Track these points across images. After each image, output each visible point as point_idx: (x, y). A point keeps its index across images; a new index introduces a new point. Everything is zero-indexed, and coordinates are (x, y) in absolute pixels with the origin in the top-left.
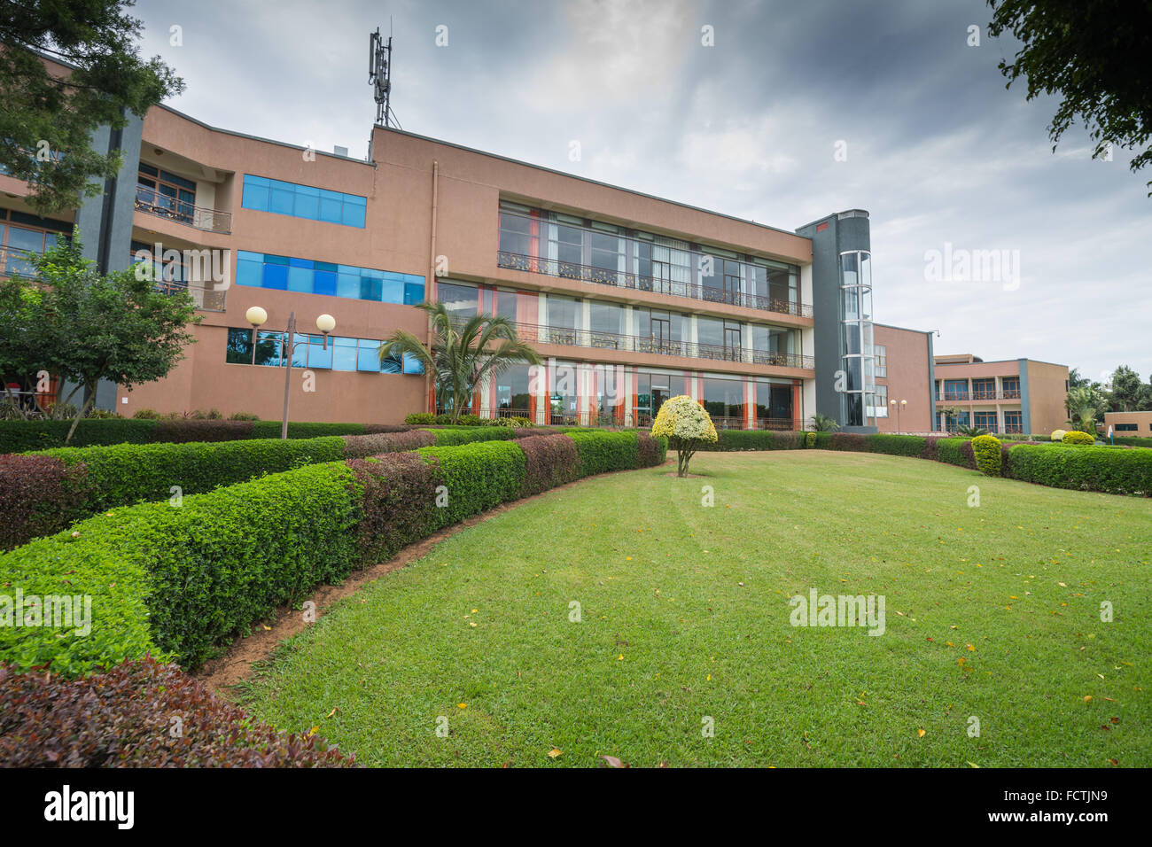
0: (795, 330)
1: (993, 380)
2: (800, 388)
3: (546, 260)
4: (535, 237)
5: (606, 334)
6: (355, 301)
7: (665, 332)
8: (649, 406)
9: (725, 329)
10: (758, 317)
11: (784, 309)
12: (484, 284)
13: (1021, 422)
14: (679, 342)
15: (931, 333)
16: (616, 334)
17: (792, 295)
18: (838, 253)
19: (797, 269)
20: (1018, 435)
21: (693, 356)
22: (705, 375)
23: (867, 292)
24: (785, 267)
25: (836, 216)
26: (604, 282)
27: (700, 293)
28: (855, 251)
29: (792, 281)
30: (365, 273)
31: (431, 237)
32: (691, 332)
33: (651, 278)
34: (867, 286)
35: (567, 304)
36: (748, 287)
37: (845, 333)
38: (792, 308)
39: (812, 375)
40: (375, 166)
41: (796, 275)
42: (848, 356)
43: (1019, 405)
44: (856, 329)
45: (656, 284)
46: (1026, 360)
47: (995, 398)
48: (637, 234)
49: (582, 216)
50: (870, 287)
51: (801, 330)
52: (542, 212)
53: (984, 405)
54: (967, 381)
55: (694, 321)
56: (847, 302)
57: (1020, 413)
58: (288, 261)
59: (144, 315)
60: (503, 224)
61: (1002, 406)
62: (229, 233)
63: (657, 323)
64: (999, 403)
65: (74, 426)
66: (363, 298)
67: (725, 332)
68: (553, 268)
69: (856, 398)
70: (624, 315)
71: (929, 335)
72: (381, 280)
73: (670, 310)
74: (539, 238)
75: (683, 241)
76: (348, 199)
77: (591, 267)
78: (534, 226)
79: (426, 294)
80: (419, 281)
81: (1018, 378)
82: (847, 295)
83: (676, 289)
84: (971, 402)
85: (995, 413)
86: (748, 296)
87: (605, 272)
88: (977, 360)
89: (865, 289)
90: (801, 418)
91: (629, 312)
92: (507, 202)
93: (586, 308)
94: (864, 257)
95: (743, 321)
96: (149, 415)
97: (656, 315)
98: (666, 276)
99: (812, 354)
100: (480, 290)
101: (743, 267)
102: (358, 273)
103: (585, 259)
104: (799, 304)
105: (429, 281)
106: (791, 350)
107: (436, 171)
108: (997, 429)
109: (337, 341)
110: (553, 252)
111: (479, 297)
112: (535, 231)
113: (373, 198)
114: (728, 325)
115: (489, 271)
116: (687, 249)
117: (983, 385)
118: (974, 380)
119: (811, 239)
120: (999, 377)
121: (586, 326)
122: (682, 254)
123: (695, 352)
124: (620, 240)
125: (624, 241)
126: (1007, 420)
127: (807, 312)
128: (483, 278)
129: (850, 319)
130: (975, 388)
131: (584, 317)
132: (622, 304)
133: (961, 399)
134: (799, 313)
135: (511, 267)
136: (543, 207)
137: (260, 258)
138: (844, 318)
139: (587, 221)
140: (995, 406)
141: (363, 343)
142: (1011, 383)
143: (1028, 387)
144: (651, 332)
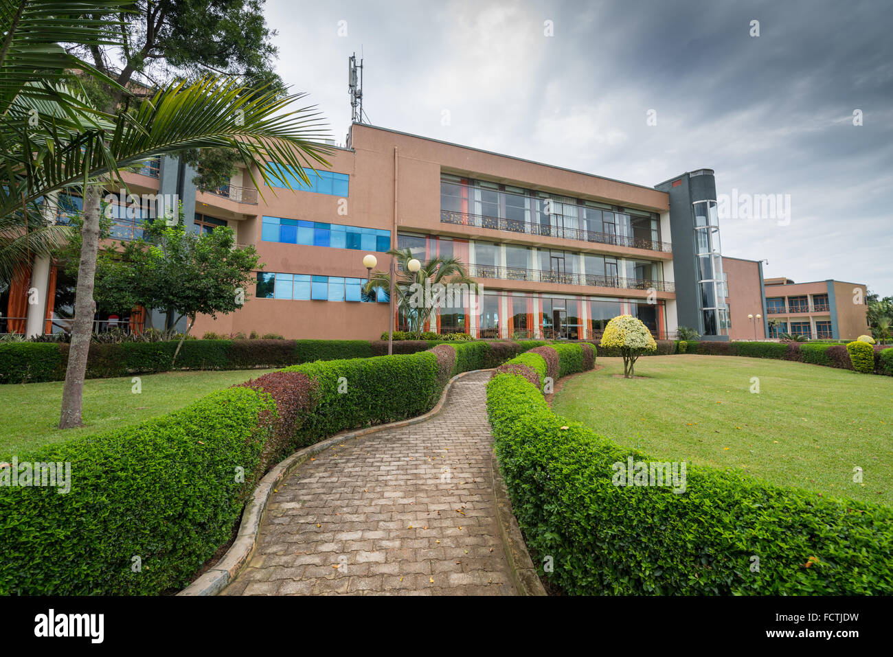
0: (658, 262)
1: (805, 297)
2: (664, 306)
3: (473, 215)
4: (465, 199)
5: (517, 269)
6: (343, 249)
7: (561, 266)
8: (551, 323)
9: (605, 263)
10: (631, 253)
11: (649, 247)
12: (430, 235)
13: (830, 330)
14: (571, 274)
15: (761, 262)
16: (525, 270)
17: (654, 236)
18: (691, 202)
19: (657, 216)
20: (829, 340)
21: (582, 284)
22: (592, 299)
23: (716, 231)
24: (648, 215)
25: (688, 174)
26: (517, 231)
27: (586, 236)
28: (705, 201)
29: (654, 226)
30: (349, 229)
31: (394, 202)
32: (580, 267)
33: (549, 226)
34: (715, 227)
35: (489, 249)
36: (621, 230)
37: (699, 263)
38: (655, 246)
39: (673, 297)
40: (354, 152)
41: (657, 220)
42: (702, 281)
43: (829, 317)
44: (707, 261)
45: (553, 231)
46: (832, 280)
47: (808, 311)
48: (538, 194)
49: (498, 182)
50: (717, 228)
51: (662, 262)
52: (469, 180)
53: (799, 317)
54: (783, 298)
55: (582, 258)
56: (699, 240)
57: (829, 322)
58: (296, 222)
59: (229, 264)
60: (443, 190)
61: (813, 317)
62: (257, 204)
63: (554, 261)
64: (811, 315)
65: (179, 346)
66: (348, 248)
67: (605, 266)
68: (479, 222)
69: (710, 314)
70: (531, 256)
71: (759, 263)
72: (360, 235)
73: (564, 250)
74: (468, 200)
75: (571, 198)
76: (336, 176)
77: (507, 220)
78: (464, 192)
79: (392, 244)
80: (387, 234)
81: (826, 295)
82: (699, 234)
83: (568, 234)
84: (788, 315)
85: (809, 323)
86: (622, 237)
87: (516, 223)
88: (789, 282)
89: (713, 229)
90: (665, 330)
91: (534, 252)
92: (446, 173)
93: (503, 249)
94: (712, 205)
95: (618, 257)
96: (214, 336)
97: (553, 254)
98: (560, 225)
99: (673, 280)
100: (427, 240)
101: (617, 216)
102: (344, 230)
103: (501, 213)
104: (660, 242)
105: (394, 235)
106: (654, 278)
107: (396, 154)
108: (811, 336)
109: (331, 280)
110: (478, 210)
111: (427, 244)
112: (465, 196)
113: (353, 175)
114: (608, 260)
115: (435, 225)
116: (575, 203)
117: (797, 302)
118: (789, 298)
119: (668, 193)
120: (811, 295)
121: (504, 264)
122: (571, 207)
123: (583, 281)
124: (526, 199)
125: (529, 200)
126: (819, 328)
127: (667, 248)
128: (429, 230)
129: (703, 253)
130: (791, 304)
131: (502, 257)
132: (529, 246)
133: (779, 313)
134: (660, 249)
135: (450, 222)
136: (471, 177)
137: (278, 221)
138: (698, 252)
139: (502, 186)
140: (808, 317)
141: (348, 281)
142: (821, 300)
143: (835, 302)
144: (551, 266)
